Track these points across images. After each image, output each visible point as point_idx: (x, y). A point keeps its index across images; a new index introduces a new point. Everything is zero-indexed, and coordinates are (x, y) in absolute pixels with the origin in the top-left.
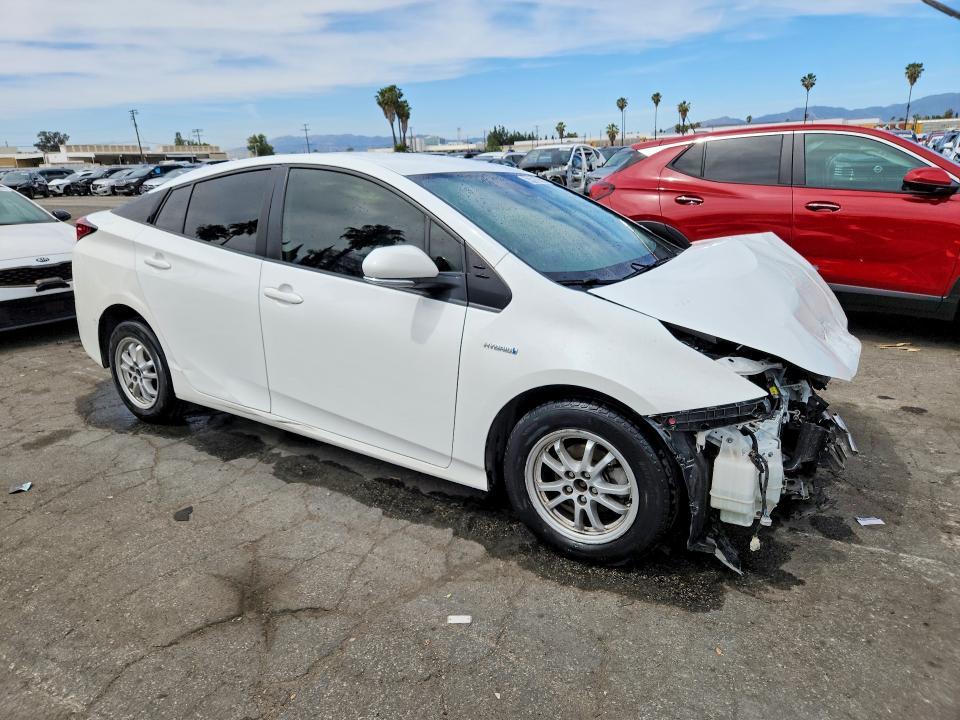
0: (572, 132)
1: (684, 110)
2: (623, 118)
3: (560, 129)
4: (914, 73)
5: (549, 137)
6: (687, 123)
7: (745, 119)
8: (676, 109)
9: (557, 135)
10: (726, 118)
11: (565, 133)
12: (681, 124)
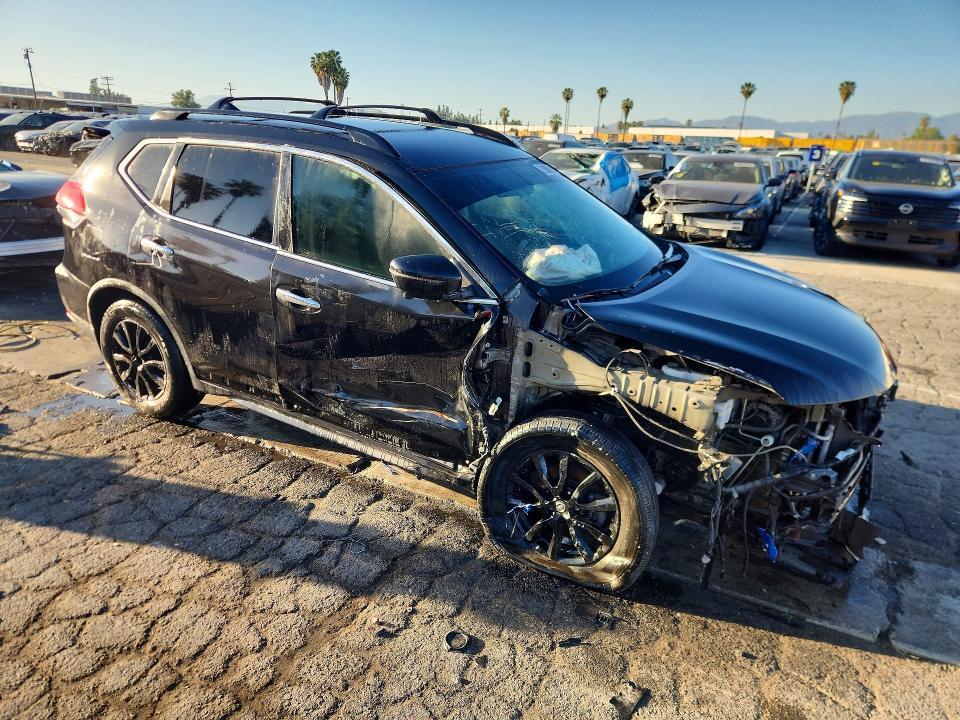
0: (516, 119)
1: (627, 107)
2: (568, 111)
3: (505, 115)
4: (847, 90)
5: (493, 122)
6: (630, 120)
7: (684, 123)
8: (620, 106)
9: (501, 121)
10: (666, 120)
11: (509, 119)
12: (623, 121)
